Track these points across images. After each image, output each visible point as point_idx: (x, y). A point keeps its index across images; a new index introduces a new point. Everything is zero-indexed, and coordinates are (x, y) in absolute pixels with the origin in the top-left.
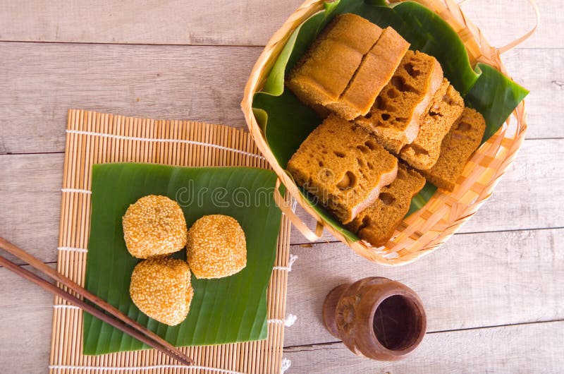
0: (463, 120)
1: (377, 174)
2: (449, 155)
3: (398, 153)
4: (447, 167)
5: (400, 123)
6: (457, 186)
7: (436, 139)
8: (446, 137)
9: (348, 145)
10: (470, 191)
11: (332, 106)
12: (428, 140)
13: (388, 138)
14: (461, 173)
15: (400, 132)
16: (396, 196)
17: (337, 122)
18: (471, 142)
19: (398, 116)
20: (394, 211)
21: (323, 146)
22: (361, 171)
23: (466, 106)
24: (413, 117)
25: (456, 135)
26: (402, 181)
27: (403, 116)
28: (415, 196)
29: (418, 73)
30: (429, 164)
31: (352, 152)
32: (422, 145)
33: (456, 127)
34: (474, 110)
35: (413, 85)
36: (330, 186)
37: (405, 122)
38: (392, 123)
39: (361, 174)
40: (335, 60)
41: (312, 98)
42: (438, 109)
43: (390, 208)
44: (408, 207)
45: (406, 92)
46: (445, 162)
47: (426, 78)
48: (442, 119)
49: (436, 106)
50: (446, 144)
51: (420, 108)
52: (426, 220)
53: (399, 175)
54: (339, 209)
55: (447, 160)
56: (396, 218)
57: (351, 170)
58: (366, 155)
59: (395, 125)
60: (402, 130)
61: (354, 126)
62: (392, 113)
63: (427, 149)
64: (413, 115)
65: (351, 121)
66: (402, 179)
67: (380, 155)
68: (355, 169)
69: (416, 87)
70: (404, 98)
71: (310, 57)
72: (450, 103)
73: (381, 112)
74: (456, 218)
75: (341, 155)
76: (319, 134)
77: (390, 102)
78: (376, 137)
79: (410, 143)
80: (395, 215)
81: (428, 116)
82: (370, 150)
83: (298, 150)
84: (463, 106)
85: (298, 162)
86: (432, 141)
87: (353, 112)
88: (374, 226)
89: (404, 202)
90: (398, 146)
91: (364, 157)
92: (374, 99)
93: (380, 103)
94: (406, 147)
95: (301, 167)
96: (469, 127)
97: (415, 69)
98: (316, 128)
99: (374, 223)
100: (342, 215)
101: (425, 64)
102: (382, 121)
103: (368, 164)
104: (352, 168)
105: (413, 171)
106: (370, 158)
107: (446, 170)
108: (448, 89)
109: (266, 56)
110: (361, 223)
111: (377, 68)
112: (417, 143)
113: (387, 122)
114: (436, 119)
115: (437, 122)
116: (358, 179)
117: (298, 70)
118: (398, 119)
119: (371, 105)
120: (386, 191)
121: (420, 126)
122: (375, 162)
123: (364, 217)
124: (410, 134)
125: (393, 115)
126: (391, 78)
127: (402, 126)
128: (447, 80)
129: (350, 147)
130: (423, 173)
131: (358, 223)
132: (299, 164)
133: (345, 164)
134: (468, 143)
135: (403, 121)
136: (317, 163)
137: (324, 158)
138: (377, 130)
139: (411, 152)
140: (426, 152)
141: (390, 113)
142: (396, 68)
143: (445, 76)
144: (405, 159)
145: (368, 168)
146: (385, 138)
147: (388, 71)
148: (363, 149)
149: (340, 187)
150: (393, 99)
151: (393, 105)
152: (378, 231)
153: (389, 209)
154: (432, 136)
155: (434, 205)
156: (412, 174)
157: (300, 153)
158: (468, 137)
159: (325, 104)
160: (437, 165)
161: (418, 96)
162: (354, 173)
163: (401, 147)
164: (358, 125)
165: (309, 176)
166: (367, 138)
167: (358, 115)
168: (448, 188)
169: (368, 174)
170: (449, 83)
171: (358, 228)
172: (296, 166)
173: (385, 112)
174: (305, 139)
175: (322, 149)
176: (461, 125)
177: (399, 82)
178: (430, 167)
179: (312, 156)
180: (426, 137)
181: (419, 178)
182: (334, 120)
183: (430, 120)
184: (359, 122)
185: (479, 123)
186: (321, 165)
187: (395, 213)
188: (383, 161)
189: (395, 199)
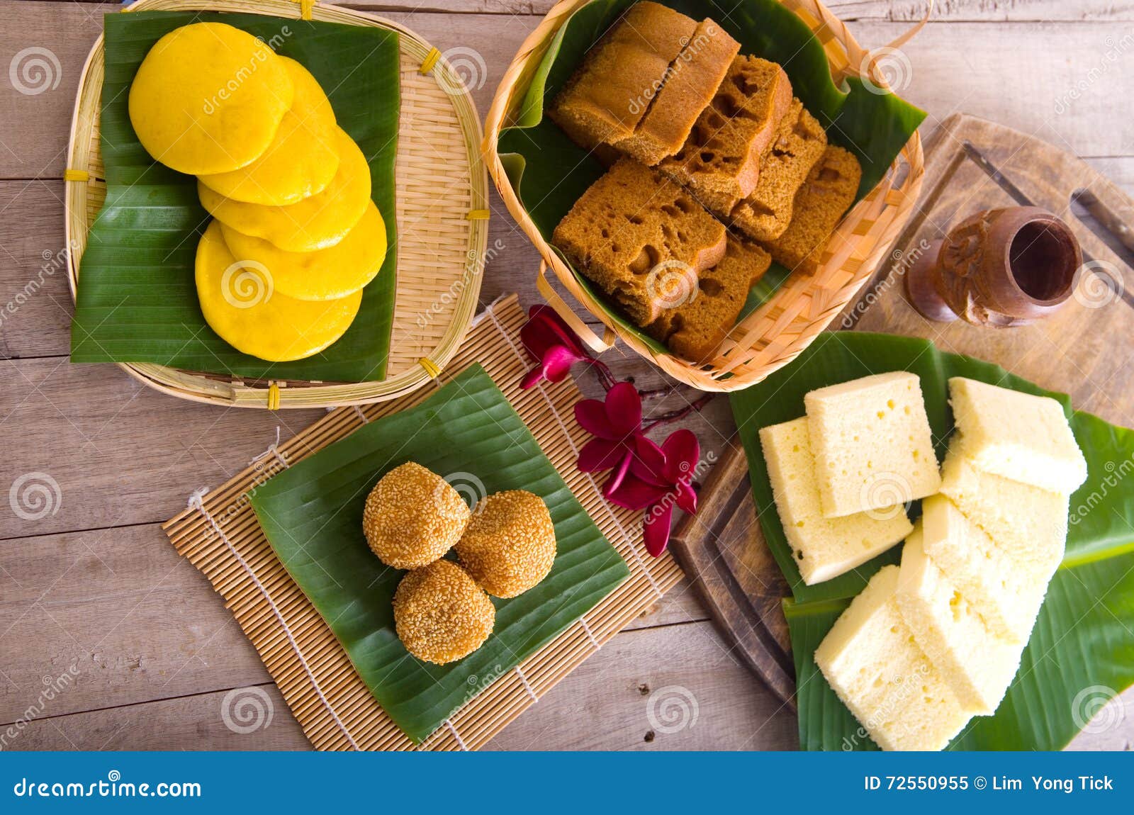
0: (827, 165)
1: (692, 249)
2: (807, 217)
3: (728, 215)
4: (804, 237)
5: (729, 166)
6: (820, 268)
7: (784, 191)
8: (801, 188)
9: (648, 203)
10: (840, 271)
11: (623, 143)
12: (773, 193)
13: (712, 191)
14: (826, 244)
15: (731, 179)
16: (725, 283)
17: (632, 169)
18: (840, 198)
19: (726, 155)
20: (722, 306)
21: (609, 207)
22: (667, 245)
23: (829, 143)
24: (749, 156)
25: (816, 187)
26: (734, 261)
27: (734, 155)
28: (755, 283)
29: (754, 88)
30: (777, 231)
31: (654, 216)
32: (764, 201)
33: (816, 175)
34: (842, 150)
35: (747, 108)
36: (621, 269)
37: (737, 164)
38: (717, 166)
39: (667, 250)
40: (626, 70)
41: (591, 133)
42: (788, 145)
43: (715, 301)
44: (744, 300)
45: (737, 119)
46: (801, 228)
47: (768, 95)
48: (794, 160)
49: (784, 140)
50: (801, 202)
51: (759, 141)
52: (775, 320)
53: (729, 250)
54: (632, 303)
55: (804, 226)
56: (725, 315)
57: (652, 244)
58: (676, 221)
59: (723, 168)
60: (733, 176)
61: (658, 175)
62: (716, 150)
63: (773, 207)
64: (749, 152)
65: (655, 167)
66: (734, 257)
67: (697, 221)
68: (658, 241)
69: (752, 110)
70: (735, 127)
71: (586, 71)
72: (806, 135)
73: (699, 151)
74: (821, 310)
75: (637, 221)
76: (603, 187)
77: (714, 134)
78: (693, 190)
79: (745, 198)
80: (723, 310)
81: (772, 157)
82: (683, 213)
83: (570, 212)
84: (825, 141)
85: (570, 229)
86: (779, 195)
87: (658, 151)
88: (690, 329)
89: (737, 291)
90: (728, 203)
91: (673, 224)
92: (690, 128)
93: (698, 136)
94: (741, 203)
95: (574, 237)
96: (836, 175)
97: (749, 82)
98: (597, 179)
99: (690, 324)
100: (637, 312)
101: (764, 74)
102: (701, 163)
103: (679, 234)
104: (654, 240)
105: (751, 244)
106: (682, 226)
107: (802, 241)
108: (801, 115)
109: (516, 71)
110: (670, 326)
111: (692, 79)
112: (757, 197)
113: (710, 164)
114: (784, 161)
115: (786, 165)
116: (663, 257)
117: (569, 91)
118: (726, 160)
119: (685, 137)
120: (710, 276)
121: (760, 171)
122: (690, 232)
123: (672, 316)
124: (745, 181)
125: (719, 153)
126: (713, 96)
127: (734, 170)
128: (798, 100)
129: (652, 208)
130: (767, 246)
131: (665, 325)
132: (571, 232)
133: (641, 235)
134: (836, 200)
135: (733, 162)
136: (599, 231)
137: (609, 225)
138: (695, 179)
139: (748, 211)
140: (770, 212)
141: (713, 151)
142: (721, 81)
143: (795, 94)
144: (739, 225)
145: (678, 240)
146: (707, 190)
147: (709, 84)
148: (670, 211)
149: (635, 270)
150: (718, 130)
151: (718, 137)
152: (697, 335)
153: (713, 302)
154: (778, 187)
155: (786, 298)
156: (749, 249)
157: (573, 216)
158: (836, 190)
159: (613, 141)
160: (787, 232)
161: (755, 123)
162: (657, 248)
163: (733, 203)
164: (664, 174)
165: (586, 251)
166: (677, 194)
167: (664, 155)
168: (806, 269)
169: (678, 250)
170: (801, 104)
171: (665, 335)
172: (567, 235)
173: (706, 149)
174: (581, 195)
175: (607, 211)
176: (823, 172)
177: (725, 104)
178: (777, 235)
179: (591, 221)
180: (770, 188)
181: (760, 254)
182: (626, 166)
183: (775, 162)
184: (667, 167)
185: (850, 168)
186: (605, 234)
187: (723, 308)
188: (703, 231)
189: (723, 288)
